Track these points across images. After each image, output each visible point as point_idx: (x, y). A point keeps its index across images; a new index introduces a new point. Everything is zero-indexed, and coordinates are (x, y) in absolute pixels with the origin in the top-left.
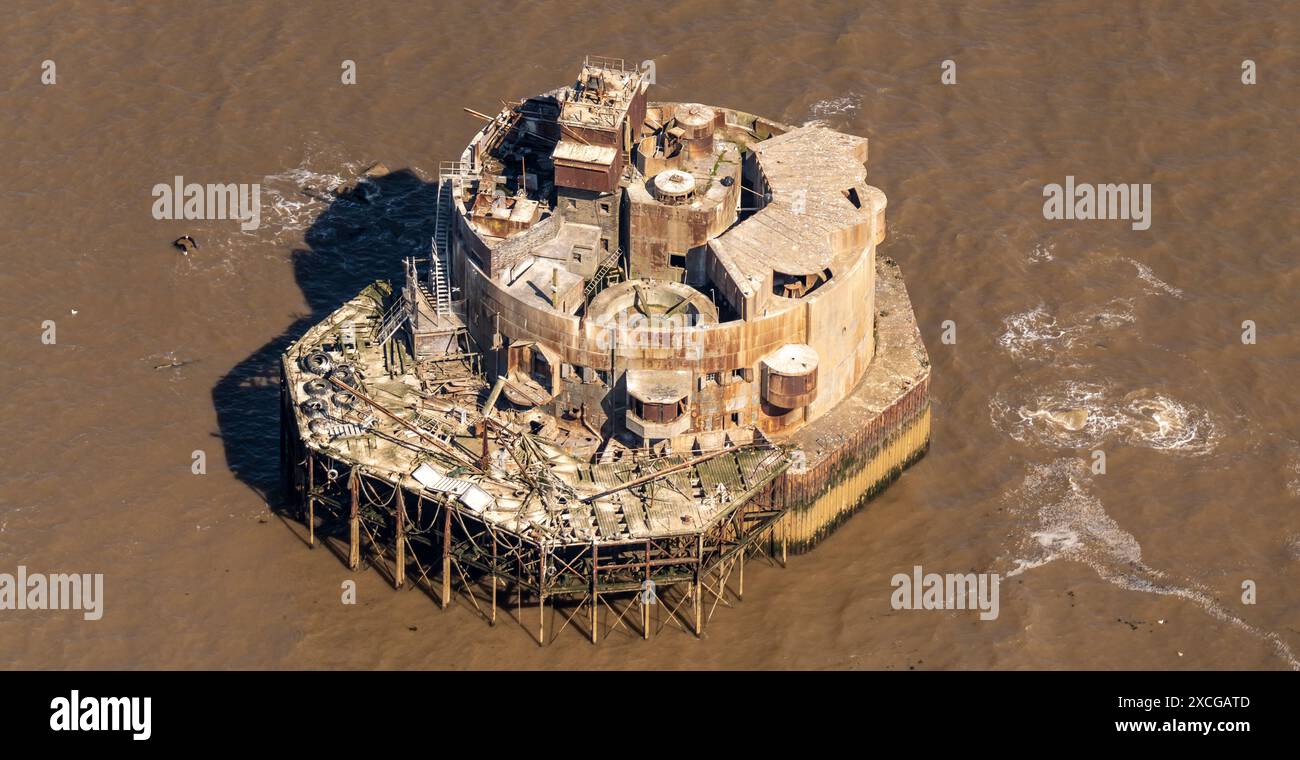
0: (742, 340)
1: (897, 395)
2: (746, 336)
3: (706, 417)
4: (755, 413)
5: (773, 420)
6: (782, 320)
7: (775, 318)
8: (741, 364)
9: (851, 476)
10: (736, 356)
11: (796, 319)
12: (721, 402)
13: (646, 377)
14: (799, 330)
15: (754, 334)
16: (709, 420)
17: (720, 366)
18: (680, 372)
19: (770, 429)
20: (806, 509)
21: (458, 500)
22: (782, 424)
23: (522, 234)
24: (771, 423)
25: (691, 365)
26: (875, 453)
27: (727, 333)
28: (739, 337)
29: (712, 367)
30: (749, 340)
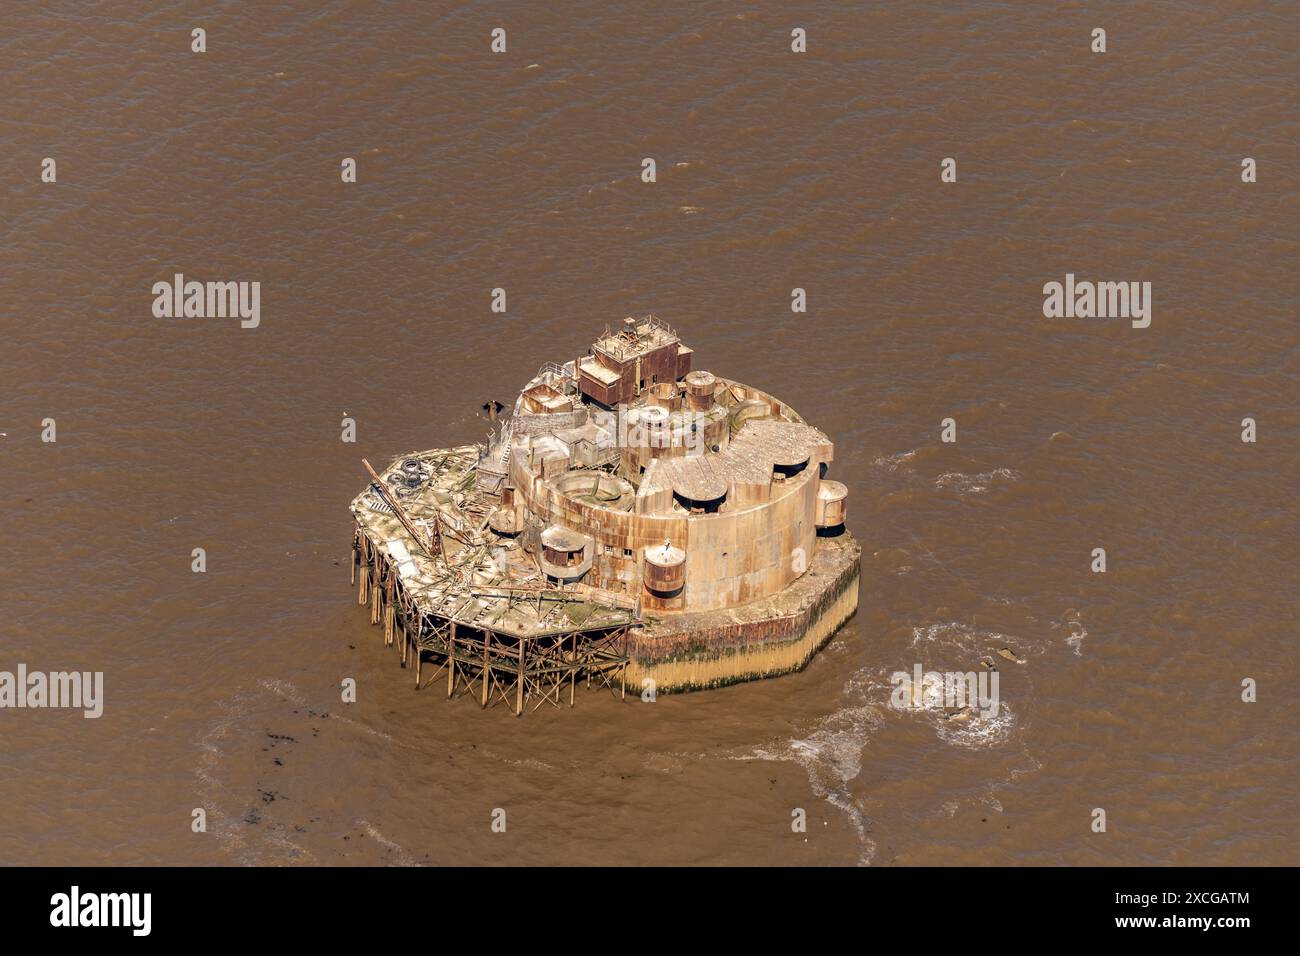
0: (631, 528)
1: (763, 618)
2: (634, 526)
3: (603, 578)
4: (639, 588)
5: (656, 600)
6: (664, 524)
7: (657, 520)
8: (630, 546)
9: (701, 660)
10: (626, 539)
11: (677, 528)
12: (614, 570)
13: (562, 531)
14: (680, 538)
15: (640, 527)
16: (605, 581)
17: (614, 542)
18: (586, 537)
19: (652, 605)
20: (648, 666)
21: (397, 568)
22: (663, 605)
23: (544, 415)
24: (652, 601)
25: (592, 533)
26: (730, 652)
27: (619, 518)
28: (628, 524)
29: (608, 541)
30: (636, 529)
